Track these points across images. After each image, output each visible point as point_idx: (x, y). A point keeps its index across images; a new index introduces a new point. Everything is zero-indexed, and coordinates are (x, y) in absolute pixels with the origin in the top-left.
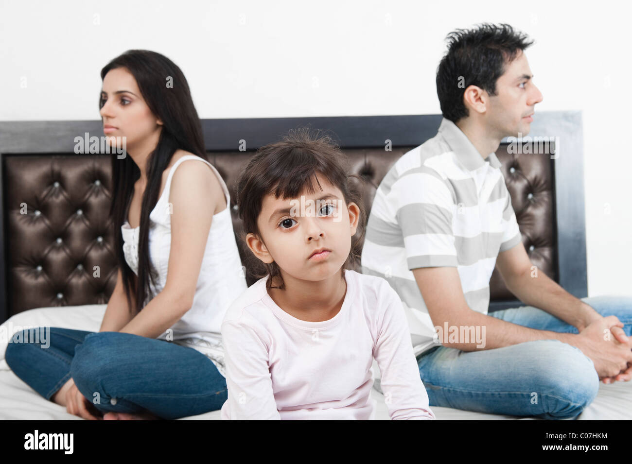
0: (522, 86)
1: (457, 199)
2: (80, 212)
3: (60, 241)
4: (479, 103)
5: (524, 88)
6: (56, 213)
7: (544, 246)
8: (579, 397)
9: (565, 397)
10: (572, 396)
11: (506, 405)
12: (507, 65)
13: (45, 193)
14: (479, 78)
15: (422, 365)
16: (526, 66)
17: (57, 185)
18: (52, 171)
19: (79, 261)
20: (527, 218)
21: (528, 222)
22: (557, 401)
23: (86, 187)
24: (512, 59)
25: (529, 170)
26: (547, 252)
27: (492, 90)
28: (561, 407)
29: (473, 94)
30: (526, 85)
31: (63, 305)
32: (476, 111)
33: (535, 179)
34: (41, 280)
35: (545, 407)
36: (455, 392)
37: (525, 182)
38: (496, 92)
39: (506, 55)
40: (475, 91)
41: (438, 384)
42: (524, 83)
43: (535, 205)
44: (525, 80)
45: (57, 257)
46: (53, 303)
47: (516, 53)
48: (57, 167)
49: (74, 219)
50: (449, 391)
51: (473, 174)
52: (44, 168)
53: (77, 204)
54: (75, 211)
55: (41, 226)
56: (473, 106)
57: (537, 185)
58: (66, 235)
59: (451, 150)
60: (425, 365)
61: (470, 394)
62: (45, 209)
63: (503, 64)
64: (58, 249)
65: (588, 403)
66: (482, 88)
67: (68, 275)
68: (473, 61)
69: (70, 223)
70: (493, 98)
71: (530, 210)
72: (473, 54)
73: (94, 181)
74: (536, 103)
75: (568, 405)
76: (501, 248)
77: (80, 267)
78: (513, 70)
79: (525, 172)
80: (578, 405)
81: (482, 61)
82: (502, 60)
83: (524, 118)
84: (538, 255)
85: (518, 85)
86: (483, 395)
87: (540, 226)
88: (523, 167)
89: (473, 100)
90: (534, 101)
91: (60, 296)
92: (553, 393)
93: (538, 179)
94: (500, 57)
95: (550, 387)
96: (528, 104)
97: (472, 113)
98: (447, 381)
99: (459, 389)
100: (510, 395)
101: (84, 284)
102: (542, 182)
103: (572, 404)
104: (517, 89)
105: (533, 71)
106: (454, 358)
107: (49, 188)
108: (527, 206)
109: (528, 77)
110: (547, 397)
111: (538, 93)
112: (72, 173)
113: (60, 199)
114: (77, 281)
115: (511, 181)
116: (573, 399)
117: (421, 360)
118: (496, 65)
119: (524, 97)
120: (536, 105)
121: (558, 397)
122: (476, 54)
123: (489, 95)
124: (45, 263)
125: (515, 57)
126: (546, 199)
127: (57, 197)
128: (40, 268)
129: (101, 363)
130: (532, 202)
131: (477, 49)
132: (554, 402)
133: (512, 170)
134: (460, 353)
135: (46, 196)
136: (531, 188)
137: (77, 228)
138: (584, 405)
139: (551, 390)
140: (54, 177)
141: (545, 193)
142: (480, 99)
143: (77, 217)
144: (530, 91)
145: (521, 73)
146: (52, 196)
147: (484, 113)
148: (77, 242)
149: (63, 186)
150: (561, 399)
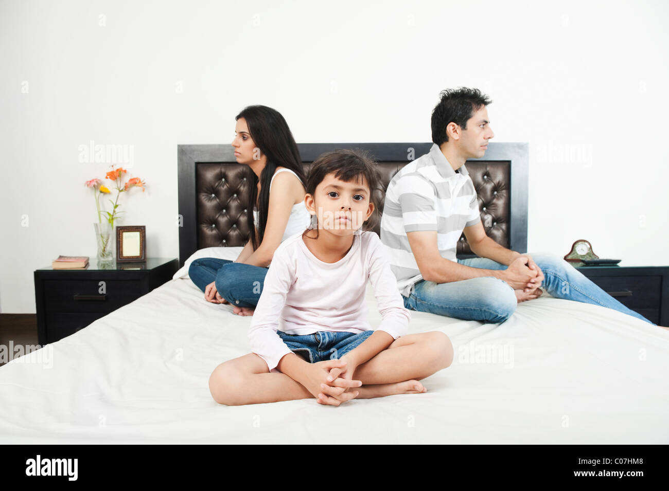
0: (482, 126)
1: (437, 194)
2: (235, 195)
3: (224, 211)
4: (455, 133)
5: (483, 128)
6: (223, 195)
7: (502, 223)
8: (504, 311)
9: (496, 312)
10: (499, 311)
11: (462, 314)
12: (475, 113)
13: (217, 184)
14: (456, 118)
15: (417, 288)
16: (486, 114)
17: (223, 180)
18: (221, 172)
19: (234, 222)
20: (493, 206)
21: (493, 208)
22: (491, 313)
23: (239, 181)
24: (478, 109)
25: (495, 177)
26: (504, 226)
27: (464, 126)
28: (493, 317)
29: (452, 128)
30: (484, 126)
31: (225, 246)
32: (453, 138)
33: (499, 182)
34: (214, 232)
35: (484, 317)
36: (434, 306)
37: (493, 184)
38: (466, 128)
39: (474, 106)
40: (453, 126)
41: (425, 300)
42: (484, 125)
43: (498, 198)
44: (484, 123)
45: (223, 220)
46: (220, 245)
47: (480, 106)
48: (223, 170)
49: (232, 199)
50: (430, 304)
51: (448, 180)
52: (217, 171)
53: (233, 191)
54: (233, 195)
55: (214, 203)
56: (452, 135)
57: (500, 186)
58: (227, 208)
59: (435, 164)
60: (419, 289)
61: (442, 307)
62: (217, 193)
63: (472, 112)
64: (223, 215)
65: (510, 314)
66: (458, 125)
67: (228, 230)
68: (454, 107)
69: (230, 201)
70: (465, 131)
71: (495, 201)
72: (455, 103)
73: (243, 178)
74: (489, 138)
75: (497, 316)
76: (467, 224)
77: (235, 226)
78: (478, 115)
79: (493, 178)
80: (503, 316)
81: (459, 108)
82: (471, 109)
83: (481, 146)
84: (499, 228)
85: (480, 126)
86: (450, 308)
87: (500, 211)
88: (492, 175)
89: (452, 132)
90: (488, 137)
91: (224, 241)
92: (488, 309)
93: (500, 183)
94: (470, 107)
95: (487, 305)
96: (484, 138)
97: (450, 139)
98: (429, 299)
99: (436, 304)
100: (464, 309)
101: (237, 235)
102: (503, 184)
103: (499, 316)
104: (479, 128)
105: (490, 118)
106: (434, 286)
107: (219, 181)
108: (493, 198)
109: (486, 122)
110: (485, 311)
111: (491, 132)
112: (232, 174)
113: (224, 188)
114: (233, 233)
115: (484, 183)
116: (500, 312)
117: (416, 286)
118: (468, 111)
119: (483, 134)
120: (490, 139)
121: (491, 311)
122: (456, 104)
123: (462, 130)
124: (216, 222)
125: (480, 108)
126: (505, 195)
127: (223, 187)
128: (214, 226)
129: (230, 281)
130: (496, 196)
131: (457, 100)
132: (489, 314)
133: (485, 177)
134: (438, 284)
135: (218, 185)
136: (496, 188)
137: (234, 204)
138: (507, 316)
139: (488, 307)
140: (222, 176)
141: (504, 191)
142: (456, 131)
143: (234, 198)
144: (487, 130)
145: (482, 119)
146: (220, 186)
147: (457, 140)
148: (233, 212)
149: (227, 181)
150: (493, 312)
